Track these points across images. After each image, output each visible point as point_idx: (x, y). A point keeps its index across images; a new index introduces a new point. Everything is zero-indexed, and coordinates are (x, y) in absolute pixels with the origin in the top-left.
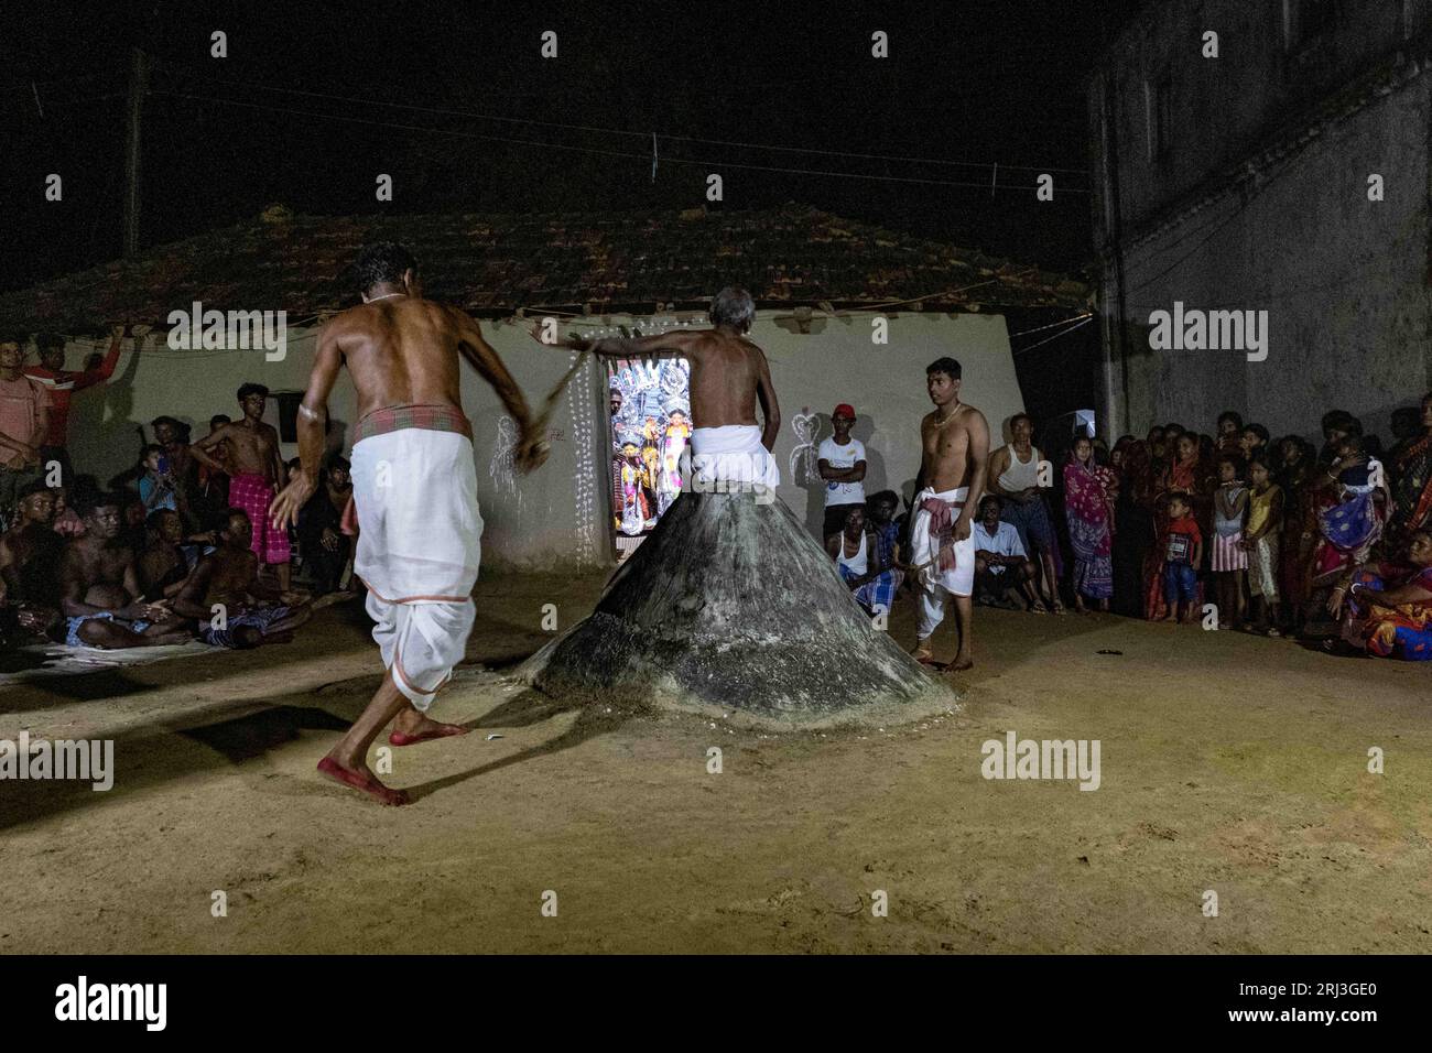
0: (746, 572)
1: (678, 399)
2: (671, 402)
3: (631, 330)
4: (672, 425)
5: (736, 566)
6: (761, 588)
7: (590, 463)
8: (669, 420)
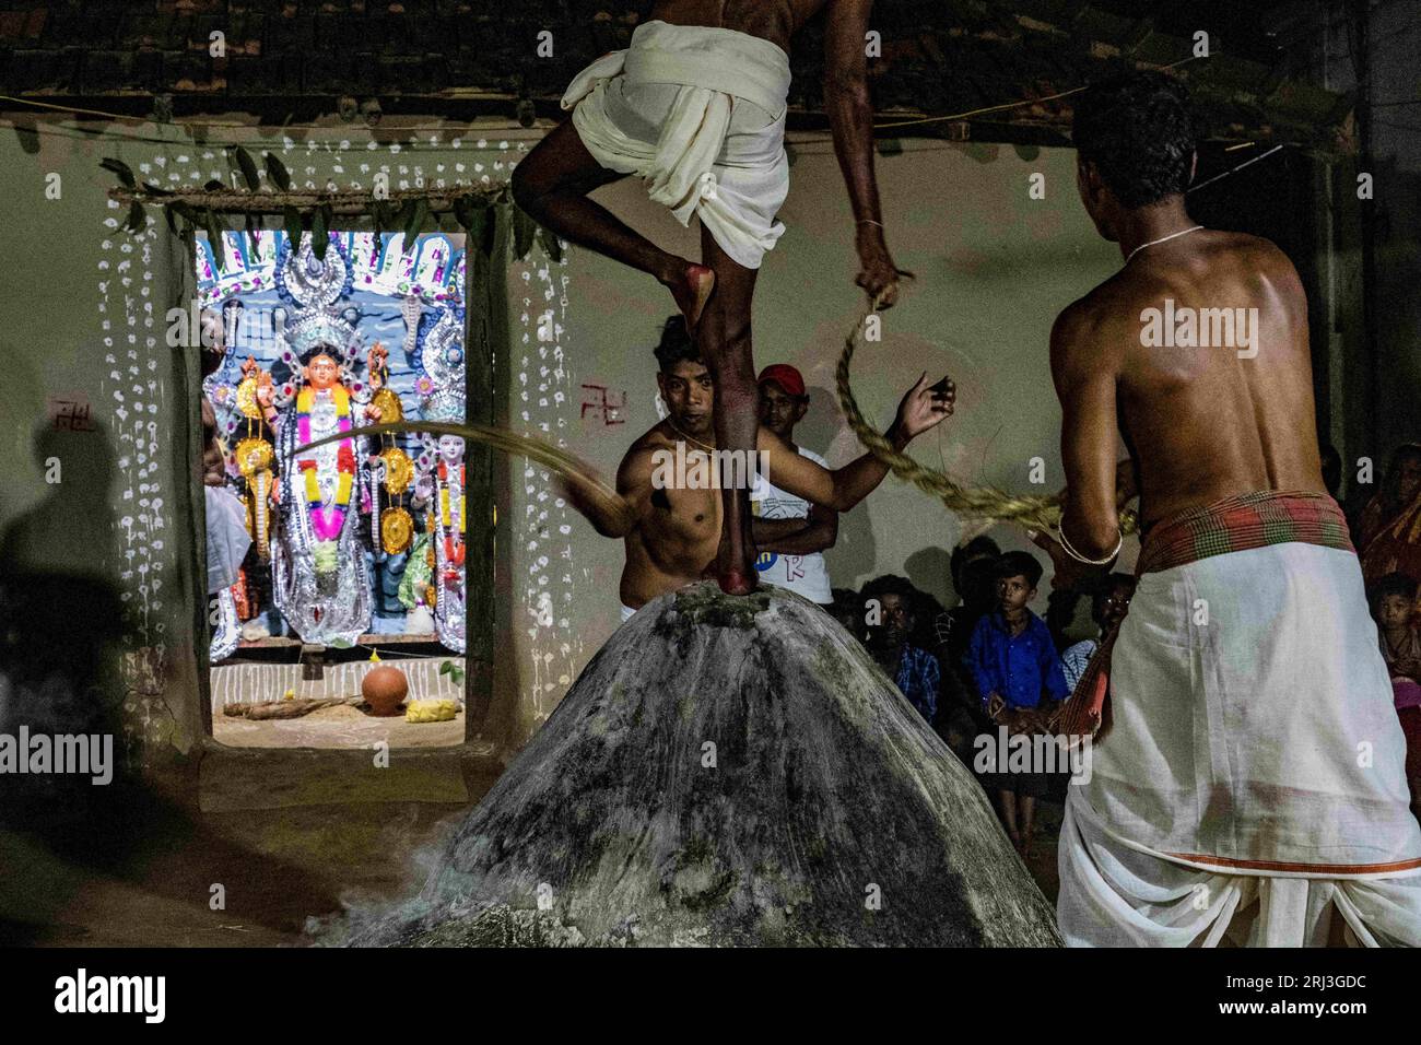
0: (816, 807)
1: (323, 320)
2: (305, 327)
3: (258, 157)
4: (307, 383)
5: (793, 792)
6: (851, 842)
7: (155, 488)
8: (301, 371)
